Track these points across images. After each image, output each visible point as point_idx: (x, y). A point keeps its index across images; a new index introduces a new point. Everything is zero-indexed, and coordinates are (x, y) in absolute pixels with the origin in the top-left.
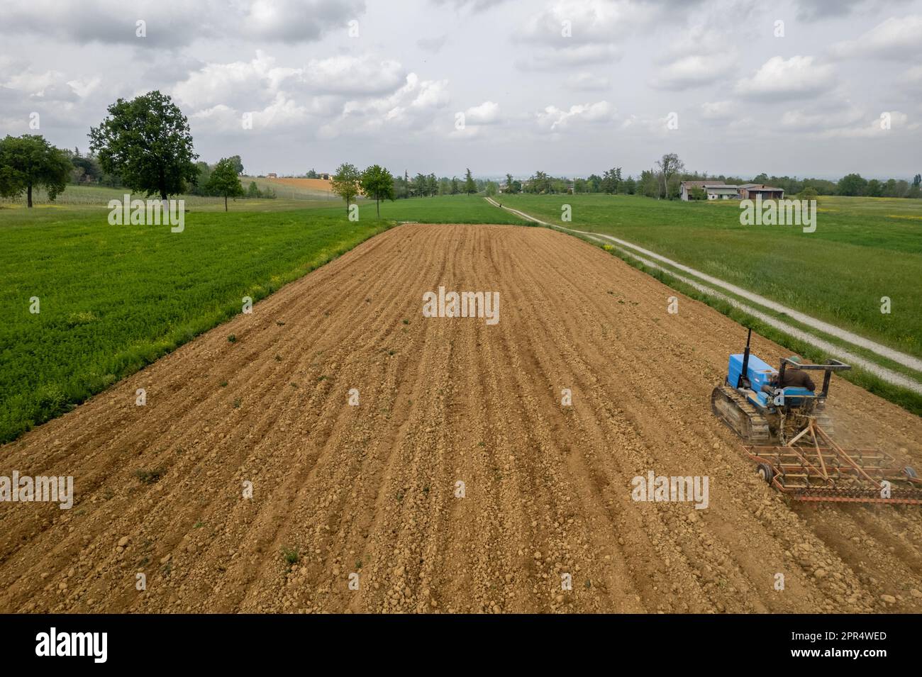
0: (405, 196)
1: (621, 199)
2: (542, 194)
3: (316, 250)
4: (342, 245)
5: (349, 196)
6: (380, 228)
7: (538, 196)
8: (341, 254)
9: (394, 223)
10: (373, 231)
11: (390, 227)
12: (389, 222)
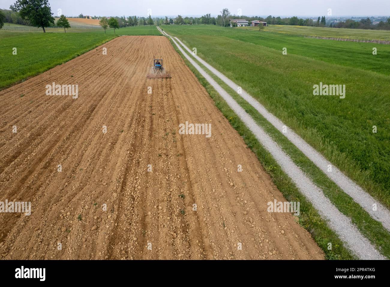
0: (125, 26)
1: (211, 27)
2: (180, 25)
3: (102, 41)
4: (107, 40)
5: (105, 27)
6: (116, 37)
7: (178, 25)
8: (107, 42)
9: (120, 35)
10: (114, 37)
11: (118, 36)
12: (118, 35)
